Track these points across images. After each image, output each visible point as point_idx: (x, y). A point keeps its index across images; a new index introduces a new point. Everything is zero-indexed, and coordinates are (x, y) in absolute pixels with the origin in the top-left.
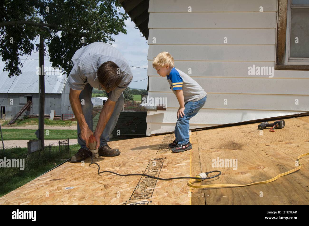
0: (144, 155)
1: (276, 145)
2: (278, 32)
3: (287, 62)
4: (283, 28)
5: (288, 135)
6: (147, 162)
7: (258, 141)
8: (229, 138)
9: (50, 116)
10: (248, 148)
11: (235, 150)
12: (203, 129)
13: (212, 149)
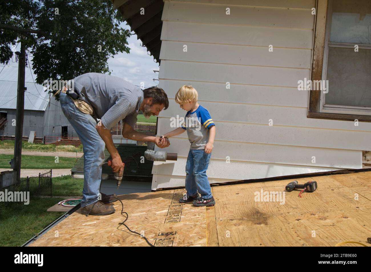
0: (149, 224)
1: (308, 220)
2: (313, 74)
3: (321, 110)
4: (319, 69)
5: (322, 204)
6: (153, 238)
7: (287, 211)
8: (252, 203)
9: (28, 138)
10: (275, 223)
11: (259, 225)
12: (221, 185)
13: (232, 220)
